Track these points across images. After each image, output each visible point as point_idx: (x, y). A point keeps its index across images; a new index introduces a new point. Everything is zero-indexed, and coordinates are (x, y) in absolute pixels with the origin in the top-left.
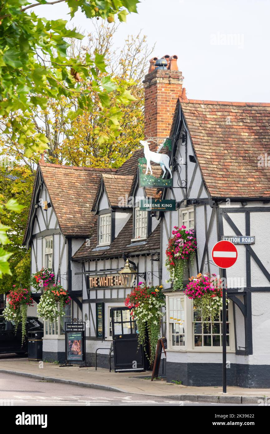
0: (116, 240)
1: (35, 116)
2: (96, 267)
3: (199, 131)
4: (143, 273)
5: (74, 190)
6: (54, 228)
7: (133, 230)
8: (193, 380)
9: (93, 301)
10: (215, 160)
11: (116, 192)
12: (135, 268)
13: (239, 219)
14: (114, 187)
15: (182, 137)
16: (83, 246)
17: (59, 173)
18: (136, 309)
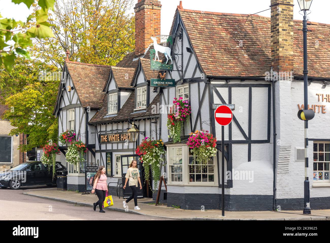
0: (121, 110)
1: (59, 33)
2: (106, 129)
3: (193, 30)
4: (144, 132)
5: (88, 79)
6: (75, 103)
7: (135, 103)
8: (189, 205)
9: (103, 151)
10: (206, 51)
11: (121, 78)
12: (137, 128)
13: (224, 92)
14: (119, 75)
15: (179, 35)
16: (96, 115)
17: (78, 68)
18: (144, 156)
